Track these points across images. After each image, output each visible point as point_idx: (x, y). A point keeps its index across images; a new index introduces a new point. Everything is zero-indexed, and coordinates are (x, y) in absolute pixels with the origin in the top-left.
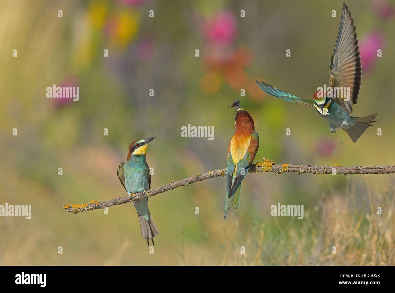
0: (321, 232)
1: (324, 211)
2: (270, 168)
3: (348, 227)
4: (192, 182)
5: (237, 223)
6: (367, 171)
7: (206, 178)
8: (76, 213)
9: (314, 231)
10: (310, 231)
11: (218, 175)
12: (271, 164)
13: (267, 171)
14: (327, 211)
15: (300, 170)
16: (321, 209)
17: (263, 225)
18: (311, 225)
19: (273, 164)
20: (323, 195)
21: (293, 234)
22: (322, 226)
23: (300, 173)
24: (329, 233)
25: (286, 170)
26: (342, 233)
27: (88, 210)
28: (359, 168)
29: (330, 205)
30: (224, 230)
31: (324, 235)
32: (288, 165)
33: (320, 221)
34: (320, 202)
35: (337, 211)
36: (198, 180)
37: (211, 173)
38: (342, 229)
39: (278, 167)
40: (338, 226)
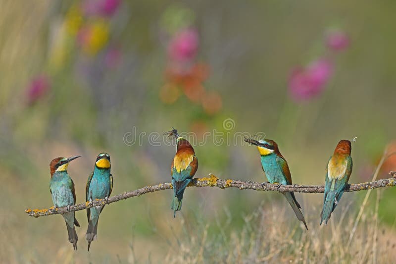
0: (259, 236)
1: (263, 217)
2: (215, 183)
3: (284, 233)
4: (143, 193)
5: (183, 222)
6: (303, 189)
7: (156, 190)
8: (37, 217)
9: (253, 234)
10: (249, 234)
11: (167, 188)
12: (216, 179)
13: (212, 186)
14: (265, 218)
15: (242, 186)
16: (260, 216)
17: (207, 226)
18: (250, 229)
19: (218, 180)
20: (263, 202)
21: (234, 235)
22: (260, 231)
23: (241, 189)
24: (265, 237)
25: (229, 185)
26: (277, 238)
27: (48, 215)
28: (296, 186)
29: (269, 212)
30: (172, 228)
31: (262, 239)
32: (231, 181)
33: (258, 226)
34: (260, 209)
35: (275, 218)
36: (148, 192)
37: (161, 185)
38: (278, 235)
39: (222, 182)
40: (274, 231)
